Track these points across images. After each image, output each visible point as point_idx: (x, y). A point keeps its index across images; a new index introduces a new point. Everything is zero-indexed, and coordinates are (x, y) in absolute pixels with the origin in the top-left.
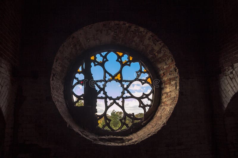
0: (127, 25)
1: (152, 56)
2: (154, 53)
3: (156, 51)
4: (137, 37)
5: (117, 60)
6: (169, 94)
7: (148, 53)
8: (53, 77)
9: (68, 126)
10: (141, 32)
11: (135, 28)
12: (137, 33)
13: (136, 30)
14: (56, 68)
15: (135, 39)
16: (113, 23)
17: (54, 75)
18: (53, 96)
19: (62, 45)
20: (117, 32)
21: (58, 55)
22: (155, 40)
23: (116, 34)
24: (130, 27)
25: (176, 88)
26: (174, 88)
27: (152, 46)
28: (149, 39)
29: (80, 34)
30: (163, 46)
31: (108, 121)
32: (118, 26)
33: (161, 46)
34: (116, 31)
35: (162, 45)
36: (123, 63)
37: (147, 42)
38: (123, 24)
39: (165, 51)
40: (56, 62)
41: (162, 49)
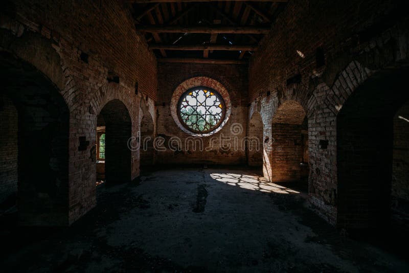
0: (207, 78)
1: (221, 93)
4: (213, 84)
5: (204, 95)
11: (211, 80)
14: (173, 101)
16: (199, 78)
22: (222, 86)
27: (221, 89)
28: (219, 85)
29: (184, 84)
30: (225, 90)
31: (197, 126)
32: (202, 79)
36: (207, 96)
40: (173, 98)
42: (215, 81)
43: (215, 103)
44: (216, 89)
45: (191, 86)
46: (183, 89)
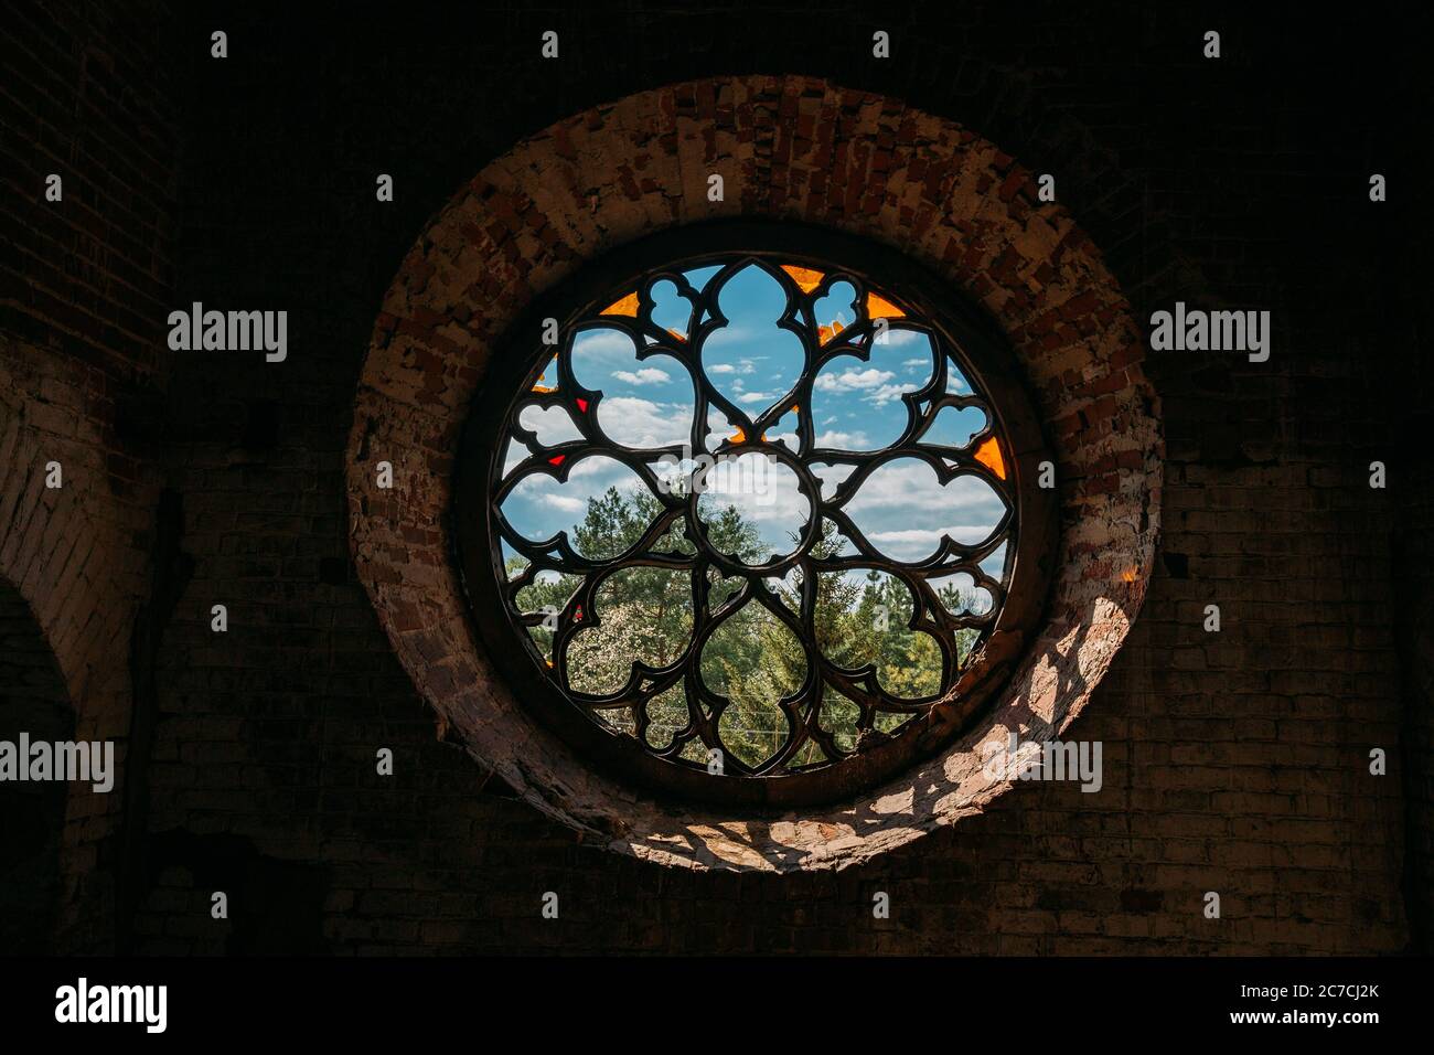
0: (834, 98)
1: (1009, 293)
2: (1021, 275)
3: (1033, 268)
4: (904, 171)
5: (786, 322)
6: (1103, 557)
7: (988, 276)
8: (366, 441)
9: (441, 733)
10: (925, 143)
11: (885, 120)
12: (904, 151)
13: (896, 129)
14: (388, 381)
15: (896, 183)
16: (736, 92)
17: (372, 427)
18: (365, 552)
19: (420, 242)
20: (777, 141)
21: (398, 301)
22: (1019, 197)
23: (767, 152)
24: (852, 110)
25: (1144, 524)
26: (1135, 521)
27: (1002, 230)
28: (983, 187)
29: (534, 166)
30: (1071, 240)
31: (705, 709)
32: (773, 106)
33: (1056, 238)
34: (769, 135)
35: (1064, 231)
36: (824, 340)
37: (967, 204)
38: (810, 93)
39: (1081, 271)
40: (385, 346)
41: (1068, 256)
42: (929, 126)
43: (918, 424)
44: (938, 238)
45: (623, 214)
46: (528, 247)
